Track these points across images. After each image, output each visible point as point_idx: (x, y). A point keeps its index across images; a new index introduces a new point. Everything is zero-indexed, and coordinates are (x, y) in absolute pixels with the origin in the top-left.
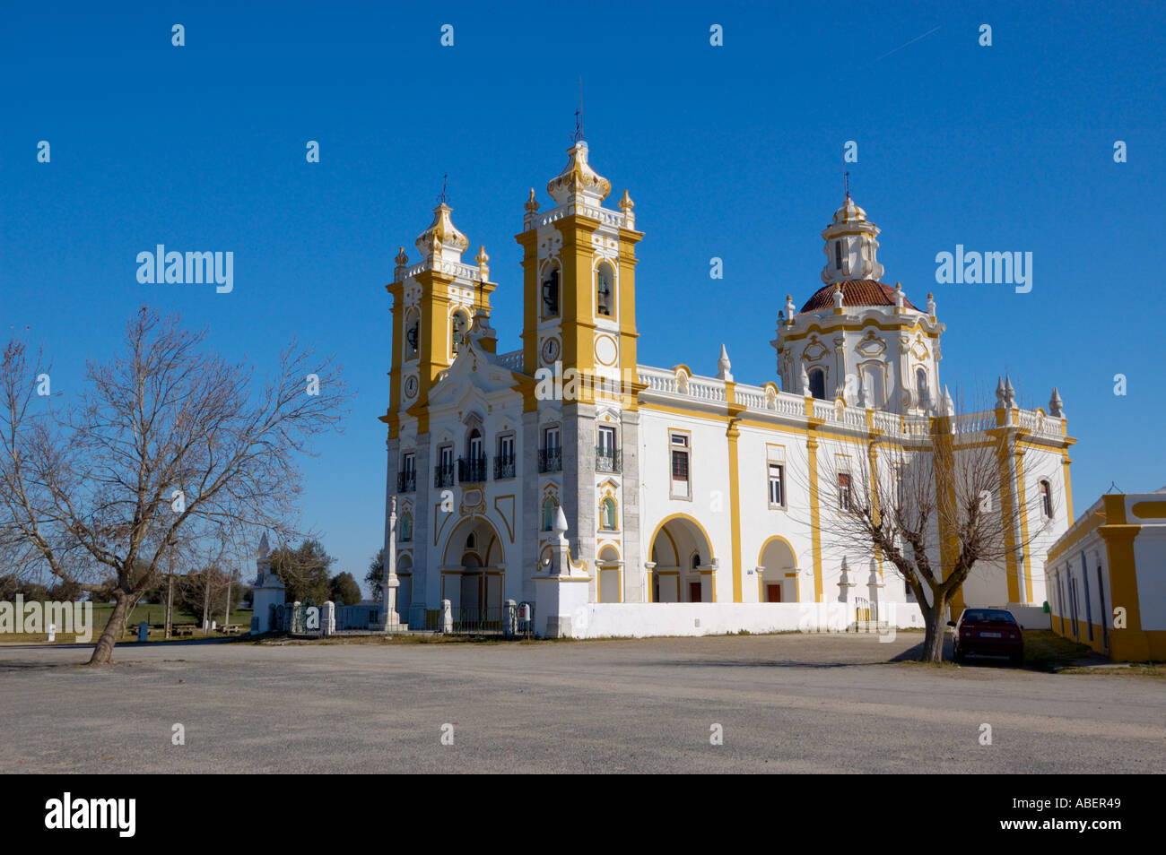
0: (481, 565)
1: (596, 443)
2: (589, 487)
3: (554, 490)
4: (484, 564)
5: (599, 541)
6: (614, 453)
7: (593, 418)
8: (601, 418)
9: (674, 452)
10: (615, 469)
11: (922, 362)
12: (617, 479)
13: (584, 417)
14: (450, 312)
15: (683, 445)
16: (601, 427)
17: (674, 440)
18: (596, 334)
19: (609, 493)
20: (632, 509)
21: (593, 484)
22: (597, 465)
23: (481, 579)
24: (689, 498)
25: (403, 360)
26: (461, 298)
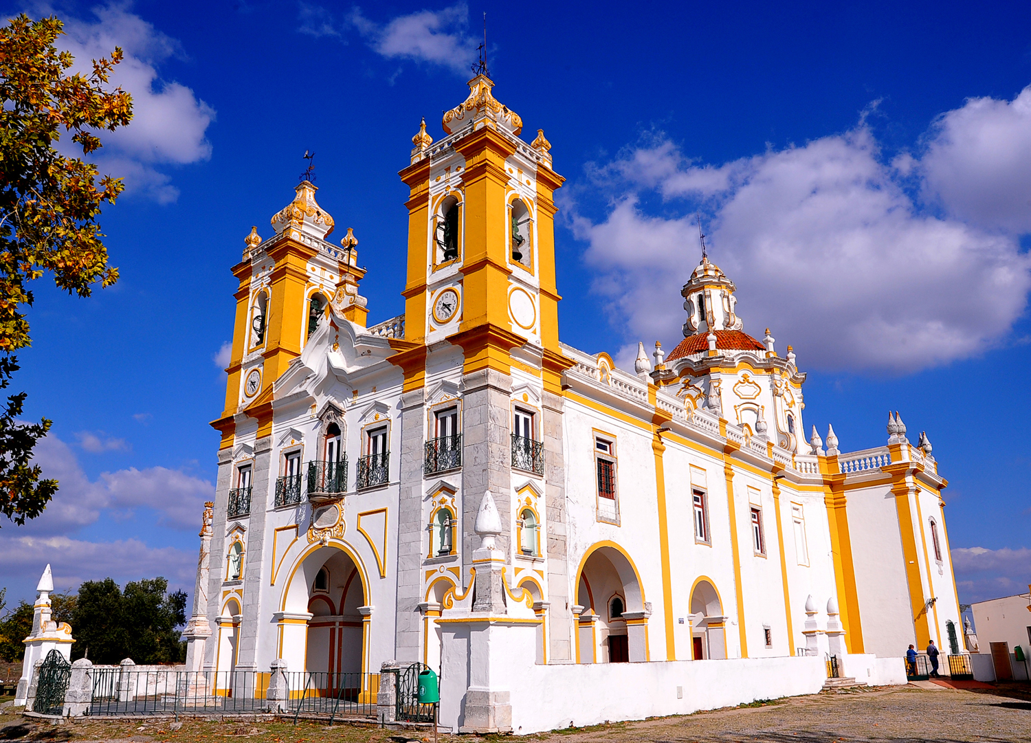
0: (333, 613)
1: (512, 430)
2: (502, 490)
3: (449, 499)
4: (338, 609)
5: (517, 570)
6: (532, 448)
7: (508, 393)
8: (517, 397)
9: (599, 460)
10: (536, 470)
11: (791, 409)
12: (540, 484)
13: (495, 388)
14: (307, 293)
15: (608, 452)
16: (517, 408)
17: (599, 446)
18: (510, 284)
19: (528, 502)
20: (559, 529)
21: (509, 487)
22: (513, 459)
23: (333, 631)
24: (616, 523)
25: (245, 353)
26: (322, 279)
